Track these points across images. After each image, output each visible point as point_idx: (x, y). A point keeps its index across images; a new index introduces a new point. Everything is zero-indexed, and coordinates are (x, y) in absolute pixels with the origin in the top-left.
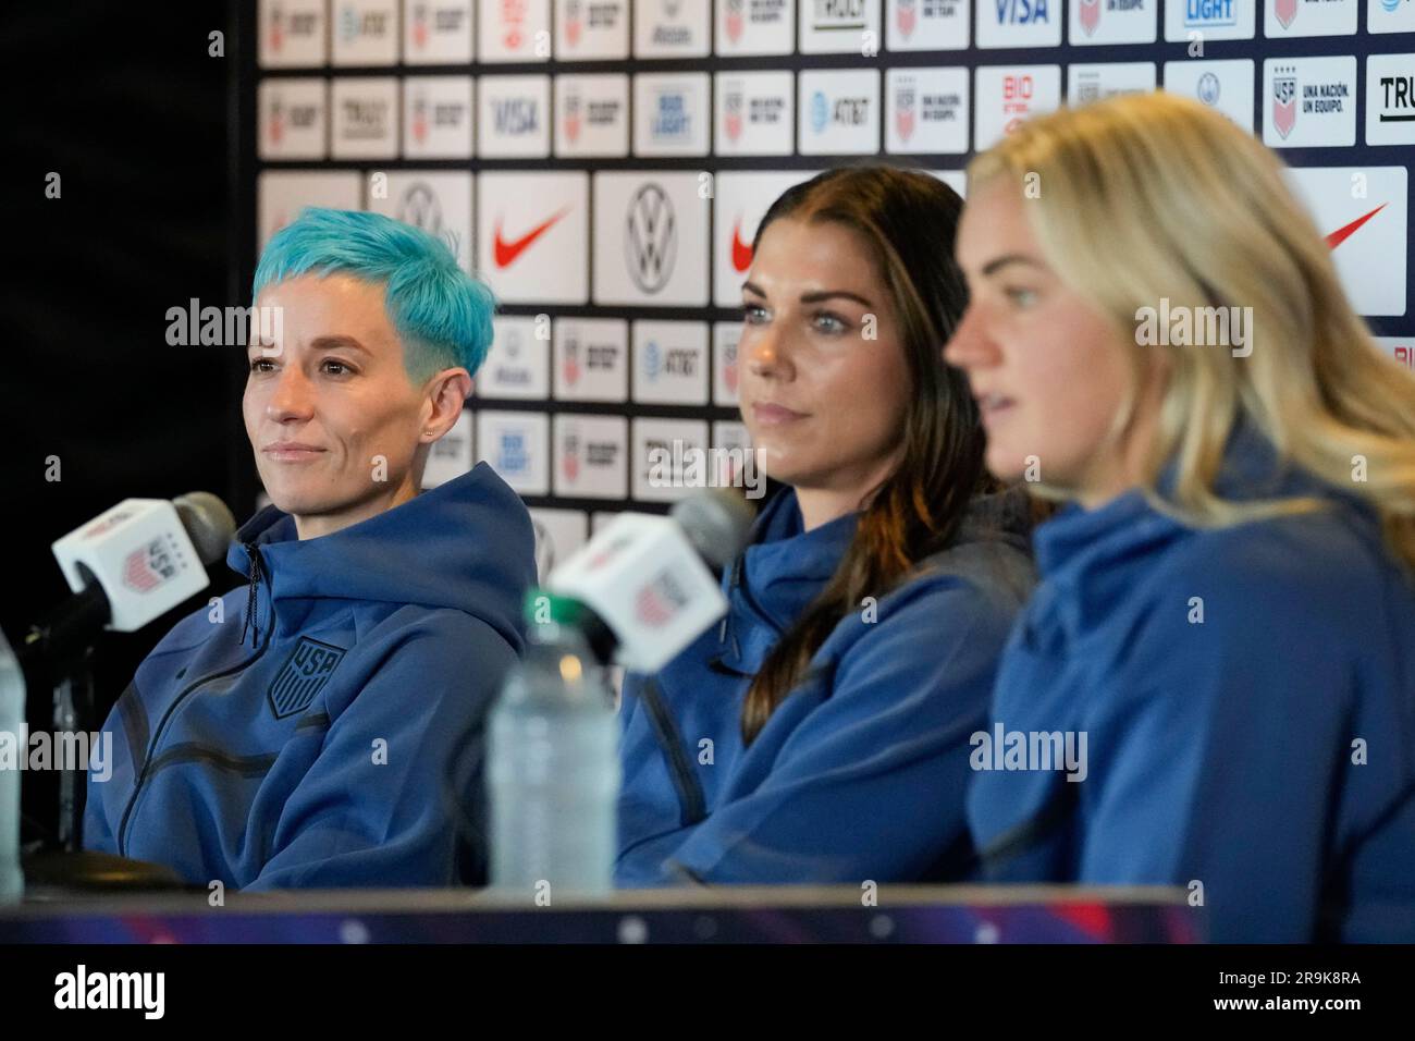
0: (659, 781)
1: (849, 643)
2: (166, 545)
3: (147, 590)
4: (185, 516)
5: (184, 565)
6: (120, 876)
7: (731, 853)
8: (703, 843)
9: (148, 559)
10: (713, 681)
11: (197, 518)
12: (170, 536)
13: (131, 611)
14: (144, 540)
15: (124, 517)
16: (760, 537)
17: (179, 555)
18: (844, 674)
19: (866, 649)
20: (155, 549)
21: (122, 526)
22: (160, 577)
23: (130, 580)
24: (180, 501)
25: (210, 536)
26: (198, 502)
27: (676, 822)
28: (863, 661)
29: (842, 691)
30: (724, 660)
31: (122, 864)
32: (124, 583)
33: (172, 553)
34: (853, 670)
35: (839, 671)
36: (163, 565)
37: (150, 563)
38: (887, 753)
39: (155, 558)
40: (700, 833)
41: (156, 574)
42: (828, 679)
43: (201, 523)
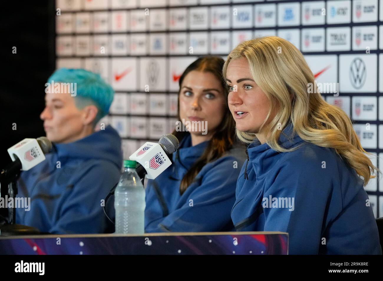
0: (157, 206)
1: (206, 172)
2: (35, 150)
3: (30, 161)
4: (40, 143)
5: (39, 154)
6: (24, 230)
7: (175, 223)
8: (168, 221)
9: (31, 153)
10: (170, 182)
11: (43, 143)
12: (36, 147)
13: (26, 166)
14: (29, 149)
15: (25, 143)
16: (182, 147)
17: (38, 152)
18: (204, 180)
19: (210, 174)
20: (32, 151)
21: (24, 145)
22: (34, 157)
23: (26, 158)
24: (38, 139)
25: (46, 147)
26: (43, 139)
27: (161, 216)
28: (209, 177)
29: (204, 184)
30: (173, 176)
31: (25, 227)
32: (25, 159)
33: (37, 152)
34: (207, 179)
35: (203, 179)
36: (34, 155)
37: (31, 154)
38: (214, 199)
39: (32, 153)
40: (168, 218)
41: (32, 156)
42: (200, 181)
43: (44, 144)
